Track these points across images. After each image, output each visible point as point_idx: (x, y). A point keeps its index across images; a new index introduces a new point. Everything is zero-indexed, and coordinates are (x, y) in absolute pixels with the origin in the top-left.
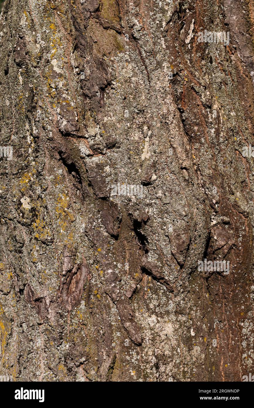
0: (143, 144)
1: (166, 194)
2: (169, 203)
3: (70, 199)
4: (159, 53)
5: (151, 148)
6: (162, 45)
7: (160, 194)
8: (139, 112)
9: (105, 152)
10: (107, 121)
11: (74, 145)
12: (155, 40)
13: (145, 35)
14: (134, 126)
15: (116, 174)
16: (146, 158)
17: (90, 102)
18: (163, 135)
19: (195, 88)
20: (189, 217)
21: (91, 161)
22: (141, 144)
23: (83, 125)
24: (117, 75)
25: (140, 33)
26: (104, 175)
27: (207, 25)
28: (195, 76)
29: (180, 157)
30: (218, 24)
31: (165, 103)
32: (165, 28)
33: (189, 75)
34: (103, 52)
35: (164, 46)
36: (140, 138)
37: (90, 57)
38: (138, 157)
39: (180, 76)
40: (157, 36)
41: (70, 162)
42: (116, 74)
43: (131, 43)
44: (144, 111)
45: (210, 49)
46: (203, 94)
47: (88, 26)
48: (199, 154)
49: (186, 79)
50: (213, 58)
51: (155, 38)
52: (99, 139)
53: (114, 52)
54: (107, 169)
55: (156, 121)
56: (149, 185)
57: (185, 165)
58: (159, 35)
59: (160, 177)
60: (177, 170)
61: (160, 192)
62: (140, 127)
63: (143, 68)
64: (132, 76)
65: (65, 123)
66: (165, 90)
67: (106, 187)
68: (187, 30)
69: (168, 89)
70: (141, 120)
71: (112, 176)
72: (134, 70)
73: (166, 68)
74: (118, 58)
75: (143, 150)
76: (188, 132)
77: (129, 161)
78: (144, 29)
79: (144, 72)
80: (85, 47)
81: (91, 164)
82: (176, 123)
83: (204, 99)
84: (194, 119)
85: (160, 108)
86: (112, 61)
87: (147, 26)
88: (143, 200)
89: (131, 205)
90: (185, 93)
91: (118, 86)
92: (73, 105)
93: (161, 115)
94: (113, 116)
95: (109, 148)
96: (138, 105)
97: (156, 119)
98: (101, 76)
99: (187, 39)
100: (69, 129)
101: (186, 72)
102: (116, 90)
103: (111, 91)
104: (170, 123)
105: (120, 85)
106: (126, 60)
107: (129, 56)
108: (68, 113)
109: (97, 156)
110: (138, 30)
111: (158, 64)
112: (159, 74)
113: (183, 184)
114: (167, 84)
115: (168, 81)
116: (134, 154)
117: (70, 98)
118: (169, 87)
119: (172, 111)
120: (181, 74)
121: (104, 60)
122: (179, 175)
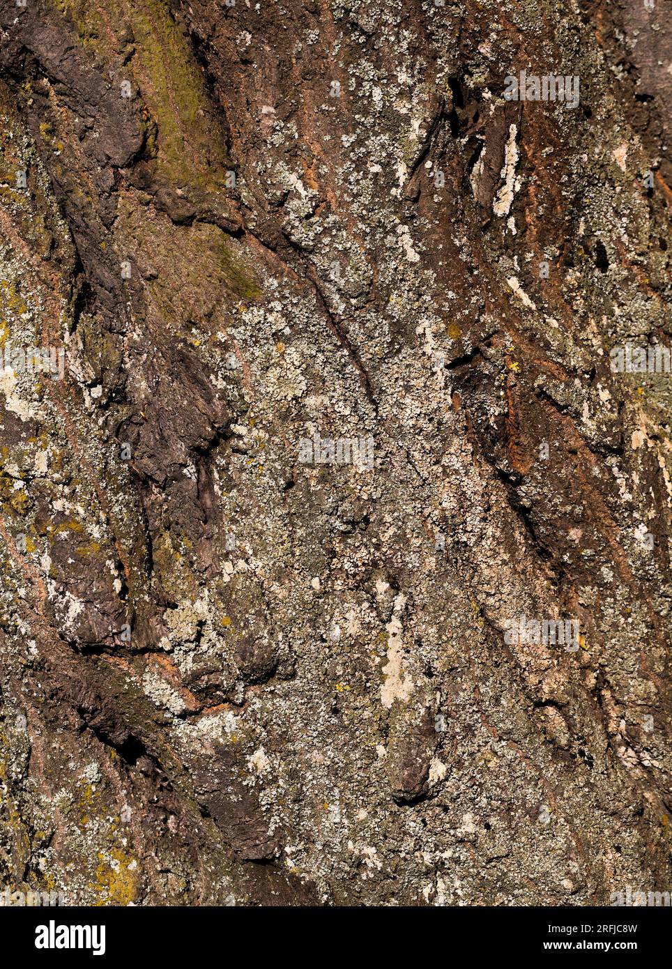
0: (381, 647)
1: (493, 821)
2: (507, 856)
3: (140, 864)
4: (399, 288)
5: (411, 661)
6: (404, 253)
7: (468, 824)
8: (350, 527)
9: (241, 696)
10: (234, 578)
11: (125, 682)
12: (373, 240)
13: (334, 232)
14: (339, 585)
15: (293, 775)
16: (397, 702)
17: (165, 500)
18: (449, 598)
19: (552, 392)
20: (590, 892)
21: (194, 734)
22: (371, 647)
23: (147, 598)
24: (247, 398)
25: (311, 225)
26: (250, 781)
27: (568, 136)
28: (548, 346)
29: (528, 664)
30: (609, 117)
31: (444, 472)
32: (409, 188)
33: (523, 347)
34: (186, 315)
35: (413, 256)
36: (367, 627)
37: (139, 331)
38: (366, 701)
39: (487, 359)
40: (381, 224)
41: (120, 737)
42: (242, 397)
43: (283, 264)
44: (366, 520)
45: (592, 218)
46: (585, 405)
47: (116, 217)
48: (599, 626)
49: (514, 366)
50: (607, 248)
51: (374, 235)
52: (214, 645)
53: (224, 307)
54: (259, 759)
55: (419, 551)
56: (422, 801)
57: (552, 692)
58: (386, 217)
59: (459, 764)
60: (521, 723)
61: (468, 817)
62: (362, 584)
63: (342, 356)
64: (307, 393)
65: (76, 607)
66: (440, 423)
67: (267, 824)
68: (496, 170)
69: (448, 416)
70: (359, 555)
71: (281, 782)
72: (308, 366)
73: (429, 337)
74: (242, 329)
75: (384, 669)
76: (547, 546)
77: (334, 720)
78: (328, 208)
79: (349, 369)
80: (115, 296)
81: (197, 746)
82: (498, 534)
83: (591, 424)
84: (563, 504)
85: (429, 496)
86: (225, 347)
87: (338, 193)
88: (405, 859)
89: (364, 878)
90: (517, 415)
91: (258, 440)
92: (96, 535)
93: (434, 523)
94: (255, 554)
95: (254, 683)
96: (342, 499)
97: (416, 542)
98: (190, 403)
99: (498, 199)
100: (95, 630)
101: (508, 340)
102: (251, 457)
103: (234, 459)
104: (473, 539)
105: (262, 434)
106: (274, 335)
107: (283, 315)
108: (82, 572)
109: (215, 714)
110: (302, 215)
111: (399, 333)
112: (408, 366)
113: (549, 773)
114: (442, 398)
115: (446, 387)
116: (351, 692)
117: (81, 511)
118: (451, 408)
119: (475, 493)
120: (492, 351)
121: (192, 345)
122: (531, 742)
